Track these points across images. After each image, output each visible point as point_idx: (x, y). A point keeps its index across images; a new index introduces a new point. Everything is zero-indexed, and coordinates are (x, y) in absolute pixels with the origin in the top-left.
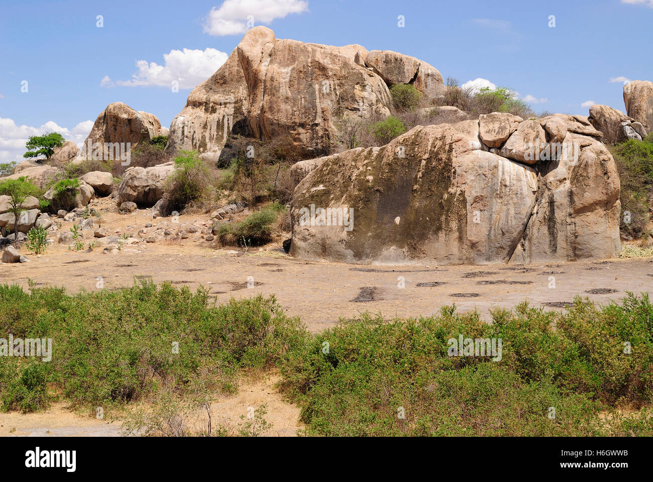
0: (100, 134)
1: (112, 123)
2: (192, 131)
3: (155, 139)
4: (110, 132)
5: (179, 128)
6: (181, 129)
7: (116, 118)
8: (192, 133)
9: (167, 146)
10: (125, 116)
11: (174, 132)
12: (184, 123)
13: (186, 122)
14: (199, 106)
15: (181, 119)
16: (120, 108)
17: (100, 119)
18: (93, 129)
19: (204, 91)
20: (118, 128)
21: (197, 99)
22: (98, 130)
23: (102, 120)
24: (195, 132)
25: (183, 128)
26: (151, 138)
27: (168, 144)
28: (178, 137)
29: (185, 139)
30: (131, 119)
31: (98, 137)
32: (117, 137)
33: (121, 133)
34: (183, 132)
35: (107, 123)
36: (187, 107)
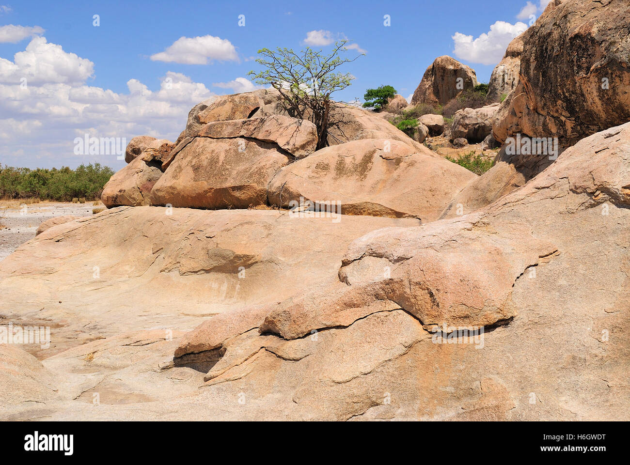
0: (429, 84)
1: (440, 74)
2: (512, 78)
3: (477, 86)
4: (438, 82)
5: (500, 76)
6: (502, 77)
7: (444, 69)
8: (511, 81)
9: (488, 93)
10: (451, 67)
11: (495, 79)
12: (504, 71)
13: (506, 71)
14: (517, 56)
15: (502, 68)
16: (447, 60)
17: (428, 71)
18: (423, 80)
19: (522, 42)
20: (445, 78)
21: (515, 49)
22: (427, 81)
23: (431, 72)
24: (514, 79)
25: (503, 75)
26: (474, 86)
27: (490, 90)
28: (499, 84)
29: (506, 85)
30: (457, 70)
31: (427, 87)
32: (444, 86)
33: (448, 83)
34: (503, 79)
35: (436, 74)
36: (506, 57)
